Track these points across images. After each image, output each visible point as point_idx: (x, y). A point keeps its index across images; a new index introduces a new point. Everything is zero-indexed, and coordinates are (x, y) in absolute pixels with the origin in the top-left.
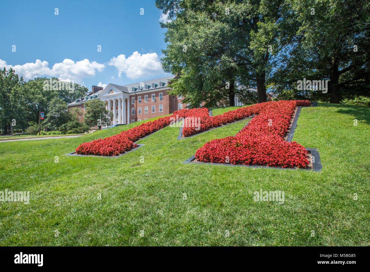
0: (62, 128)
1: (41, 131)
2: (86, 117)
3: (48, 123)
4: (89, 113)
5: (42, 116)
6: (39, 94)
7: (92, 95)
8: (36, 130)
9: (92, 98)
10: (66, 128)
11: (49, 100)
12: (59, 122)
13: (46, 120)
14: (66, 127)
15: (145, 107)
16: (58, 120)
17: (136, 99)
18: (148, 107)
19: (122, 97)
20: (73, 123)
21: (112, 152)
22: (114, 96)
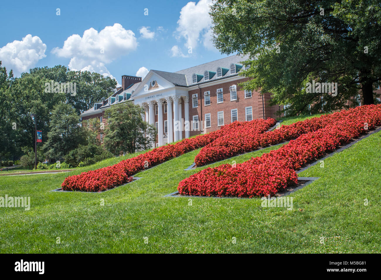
0: (69, 157)
1: (40, 163)
2: (108, 137)
3: (50, 149)
4: (112, 128)
5: (39, 138)
6: (36, 98)
7: (122, 94)
8: (31, 162)
9: (121, 99)
10: (75, 158)
11: (51, 107)
12: (66, 148)
13: (47, 143)
14: (76, 156)
15: (218, 112)
16: (64, 143)
17: (201, 97)
18: (223, 112)
19: (173, 95)
20: (86, 148)
21: (98, 187)
22: (158, 94)
